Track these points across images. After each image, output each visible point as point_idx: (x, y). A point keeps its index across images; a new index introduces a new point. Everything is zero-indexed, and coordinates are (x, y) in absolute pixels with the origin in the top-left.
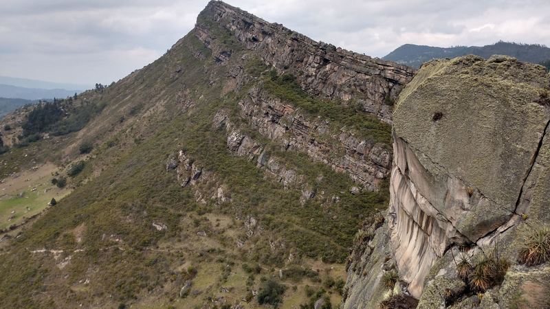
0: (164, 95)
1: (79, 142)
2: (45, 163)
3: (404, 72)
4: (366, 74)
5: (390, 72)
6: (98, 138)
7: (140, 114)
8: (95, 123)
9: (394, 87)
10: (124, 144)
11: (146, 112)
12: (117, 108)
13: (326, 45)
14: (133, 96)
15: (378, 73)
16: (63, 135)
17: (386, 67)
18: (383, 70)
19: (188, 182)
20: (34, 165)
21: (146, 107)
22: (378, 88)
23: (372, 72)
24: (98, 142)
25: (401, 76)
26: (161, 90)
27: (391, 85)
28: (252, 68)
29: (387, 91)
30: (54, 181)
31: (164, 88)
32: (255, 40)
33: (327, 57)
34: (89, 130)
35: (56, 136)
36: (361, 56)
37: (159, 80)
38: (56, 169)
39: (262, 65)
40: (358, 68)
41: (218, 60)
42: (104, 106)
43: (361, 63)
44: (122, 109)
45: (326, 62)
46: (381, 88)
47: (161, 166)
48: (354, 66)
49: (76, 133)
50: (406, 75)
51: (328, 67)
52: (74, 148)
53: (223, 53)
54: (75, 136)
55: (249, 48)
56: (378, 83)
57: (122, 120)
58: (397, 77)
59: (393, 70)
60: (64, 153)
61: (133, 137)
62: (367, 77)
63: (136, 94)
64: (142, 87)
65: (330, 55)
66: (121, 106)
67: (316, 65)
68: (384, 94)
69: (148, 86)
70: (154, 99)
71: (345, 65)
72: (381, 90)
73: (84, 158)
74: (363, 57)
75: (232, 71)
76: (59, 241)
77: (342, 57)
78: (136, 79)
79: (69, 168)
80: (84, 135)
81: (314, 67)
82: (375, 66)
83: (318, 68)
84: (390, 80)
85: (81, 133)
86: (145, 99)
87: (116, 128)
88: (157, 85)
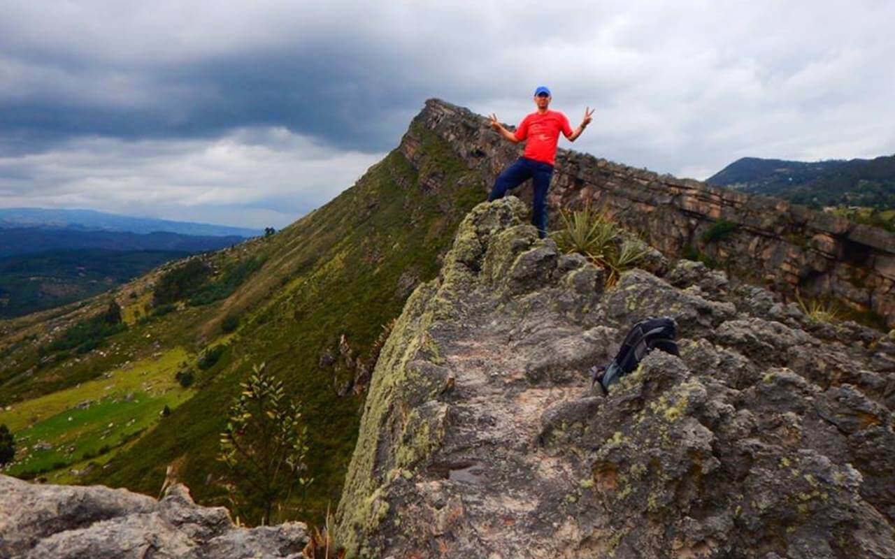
0: (347, 244)
1: (222, 316)
2: (173, 348)
3: (716, 198)
4: (648, 203)
5: (690, 199)
6: (248, 309)
7: (311, 273)
8: (249, 285)
9: (701, 226)
10: (280, 320)
11: (318, 270)
12: (281, 264)
13: (579, 156)
14: (305, 245)
15: (668, 201)
16: (203, 304)
17: (682, 191)
18: (678, 195)
19: (350, 389)
20: (158, 350)
21: (320, 261)
22: (669, 228)
23: (658, 200)
24: (248, 315)
25: (712, 205)
26: (345, 235)
27: (693, 222)
28: (464, 199)
29: (684, 233)
30: (179, 376)
31: (349, 233)
32: (480, 154)
33: (581, 176)
34: (238, 298)
35: (194, 306)
36: (641, 172)
37: (344, 220)
38: (185, 358)
39: (480, 192)
40: (635, 193)
41: (426, 187)
42: (264, 261)
43: (638, 183)
44: (286, 265)
45: (579, 184)
46: (674, 229)
47: (312, 360)
48: (628, 190)
49: (221, 302)
50: (721, 203)
51: (583, 192)
52: (214, 324)
53: (433, 175)
54: (221, 306)
55: (470, 166)
56: (669, 219)
57: (285, 281)
58: (703, 208)
59: (696, 196)
60: (200, 332)
61: (295, 309)
62: (650, 209)
63: (310, 241)
64: (318, 231)
65: (586, 173)
66: (287, 259)
67: (562, 190)
68: (680, 240)
69: (326, 230)
70: (333, 250)
71: (611, 189)
72: (674, 232)
73: (225, 340)
74: (642, 174)
75: (444, 204)
76: (144, 482)
77: (607, 175)
78: (314, 220)
79: (202, 355)
80: (232, 305)
81: (559, 194)
82: (664, 190)
83: (566, 195)
84: (691, 214)
85: (228, 302)
86: (320, 250)
87: (275, 295)
88: (340, 228)
